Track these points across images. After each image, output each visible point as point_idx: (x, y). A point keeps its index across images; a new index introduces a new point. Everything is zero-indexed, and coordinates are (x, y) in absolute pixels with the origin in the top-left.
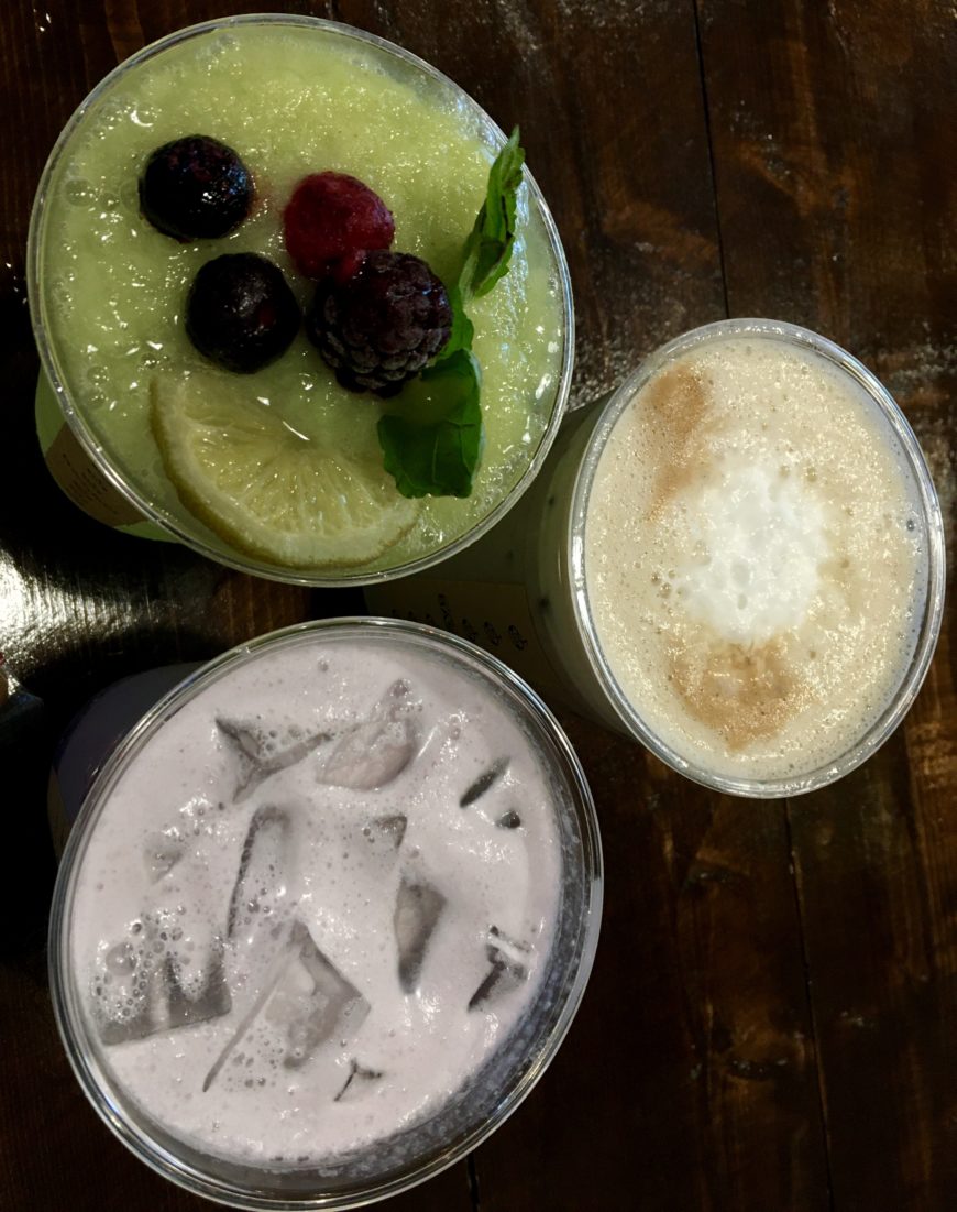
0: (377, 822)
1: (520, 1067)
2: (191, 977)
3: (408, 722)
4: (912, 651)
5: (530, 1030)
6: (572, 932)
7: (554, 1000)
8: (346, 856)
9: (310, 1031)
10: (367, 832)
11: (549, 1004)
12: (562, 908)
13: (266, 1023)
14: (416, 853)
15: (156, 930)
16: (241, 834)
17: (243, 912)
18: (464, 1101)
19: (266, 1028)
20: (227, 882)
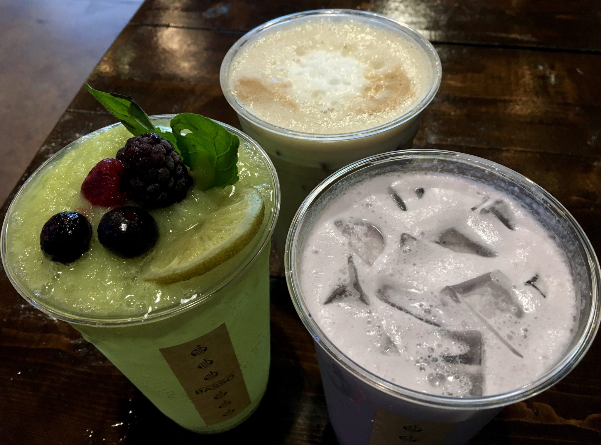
6: (481, 172)
7: (514, 185)
18: (560, 237)
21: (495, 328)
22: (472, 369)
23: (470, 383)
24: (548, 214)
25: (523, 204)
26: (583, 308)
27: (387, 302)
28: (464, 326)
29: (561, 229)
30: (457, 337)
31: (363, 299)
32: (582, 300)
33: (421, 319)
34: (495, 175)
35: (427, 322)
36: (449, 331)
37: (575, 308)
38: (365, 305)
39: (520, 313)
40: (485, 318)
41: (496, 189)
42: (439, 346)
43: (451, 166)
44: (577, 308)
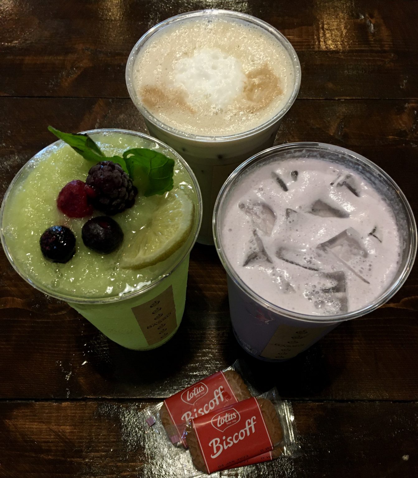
0: (287, 218)
1: (380, 178)
2: (329, 284)
3: (254, 205)
4: (256, 26)
5: (368, 175)
6: (336, 156)
7: (359, 165)
8: (297, 230)
9: (355, 248)
10: (290, 222)
11: (360, 167)
12: (328, 160)
13: (350, 261)
14: (300, 207)
15: (312, 293)
16: (284, 263)
17: (311, 266)
18: (389, 200)
19: (351, 262)
20: (299, 269)
21: (352, 267)
22: (340, 295)
23: (340, 304)
24: (382, 184)
25: (365, 177)
26: (404, 248)
27: (284, 259)
28: (333, 269)
29: (390, 194)
30: (329, 276)
31: (269, 260)
32: (404, 243)
33: (306, 268)
34: (346, 158)
35: (310, 269)
36: (324, 273)
37: (399, 248)
38: (270, 263)
39: (366, 255)
40: (345, 262)
41: (346, 167)
42: (319, 283)
43: (315, 154)
44: (400, 247)
